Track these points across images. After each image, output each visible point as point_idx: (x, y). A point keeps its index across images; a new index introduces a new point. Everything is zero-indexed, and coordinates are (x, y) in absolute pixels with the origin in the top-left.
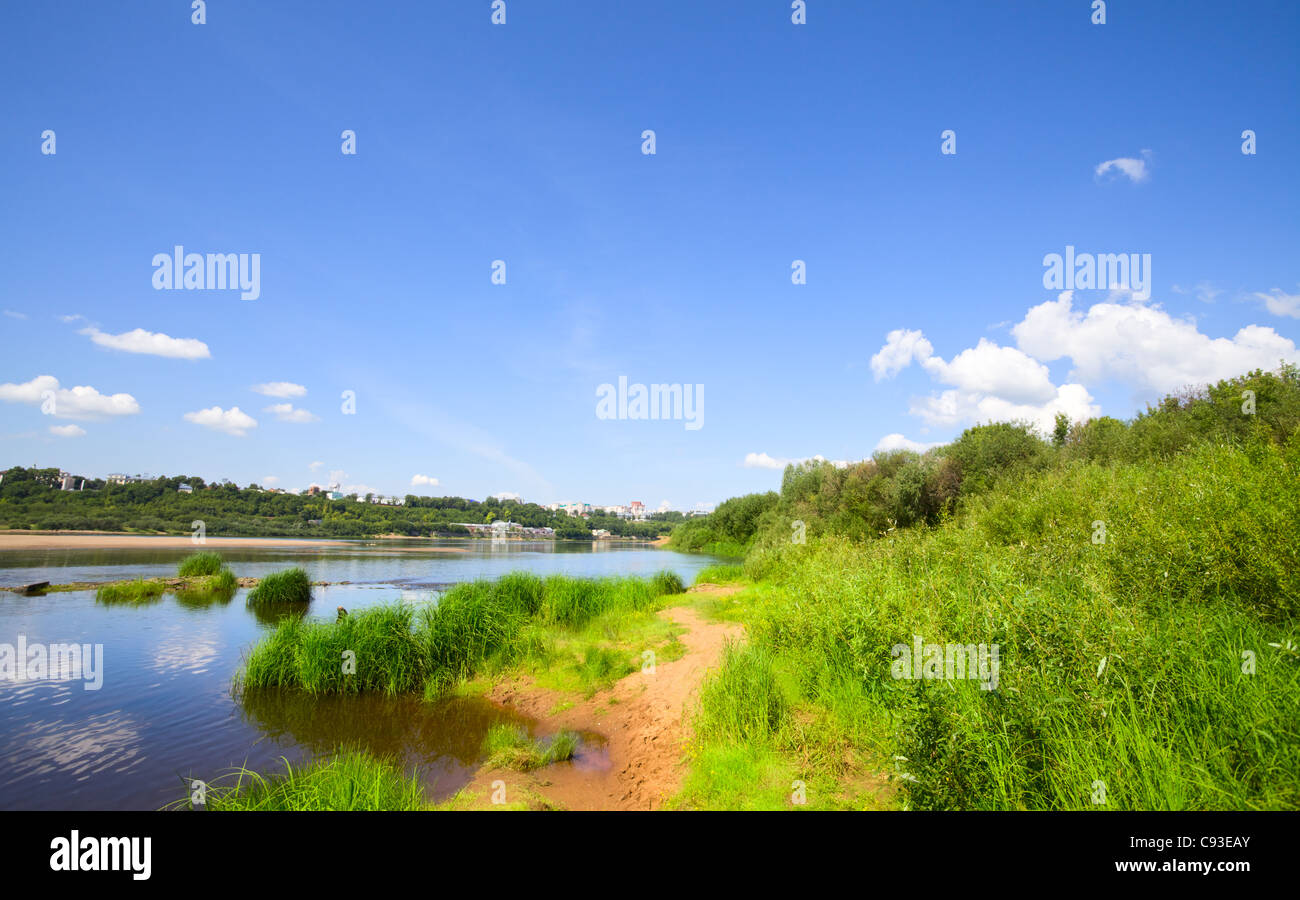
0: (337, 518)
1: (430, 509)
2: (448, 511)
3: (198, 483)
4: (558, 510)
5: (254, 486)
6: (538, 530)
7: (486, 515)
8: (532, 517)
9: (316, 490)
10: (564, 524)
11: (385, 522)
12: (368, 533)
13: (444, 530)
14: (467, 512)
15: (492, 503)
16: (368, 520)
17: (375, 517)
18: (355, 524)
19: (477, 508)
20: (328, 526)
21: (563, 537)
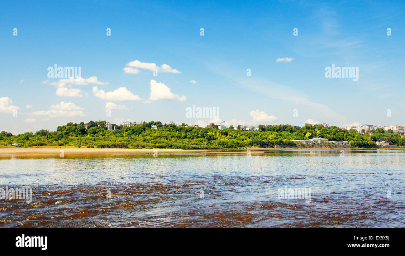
0: (224, 139)
1: (273, 132)
2: (283, 133)
3: (159, 124)
4: (351, 130)
5: (183, 124)
6: (339, 142)
7: (305, 134)
8: (335, 134)
9: (213, 125)
10: (356, 138)
11: (249, 140)
12: (240, 146)
13: (281, 144)
14: (294, 133)
15: (309, 127)
16: (240, 140)
17: (243, 137)
18: (233, 142)
19: (300, 130)
20: (219, 143)
21: (356, 146)
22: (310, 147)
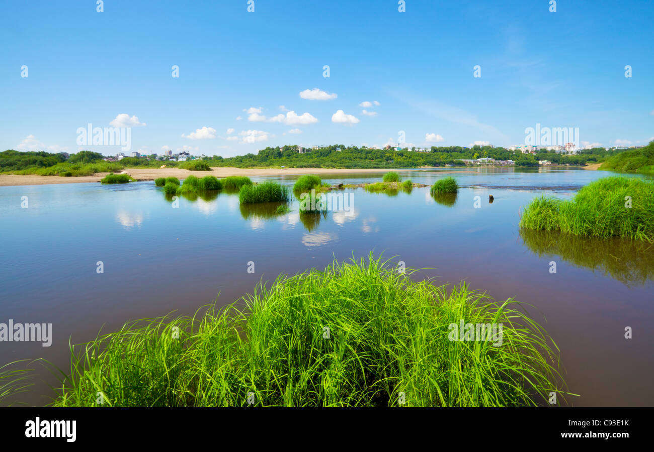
0: (400, 159)
1: (444, 153)
2: (453, 154)
3: (342, 147)
4: (515, 150)
5: (364, 147)
6: (504, 162)
7: (473, 155)
8: (501, 154)
9: (389, 147)
10: (520, 158)
11: (422, 160)
12: (415, 166)
13: (452, 163)
14: (463, 154)
15: (477, 148)
16: (414, 160)
17: (417, 158)
18: (409, 162)
19: (468, 151)
20: (397, 163)
21: (520, 165)
22: (478, 166)
